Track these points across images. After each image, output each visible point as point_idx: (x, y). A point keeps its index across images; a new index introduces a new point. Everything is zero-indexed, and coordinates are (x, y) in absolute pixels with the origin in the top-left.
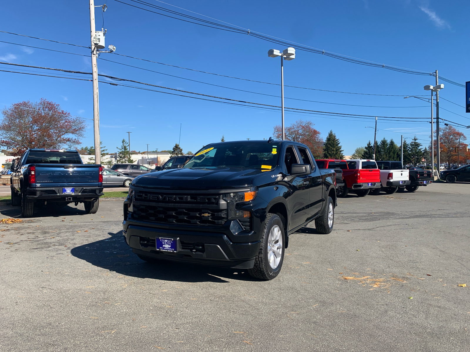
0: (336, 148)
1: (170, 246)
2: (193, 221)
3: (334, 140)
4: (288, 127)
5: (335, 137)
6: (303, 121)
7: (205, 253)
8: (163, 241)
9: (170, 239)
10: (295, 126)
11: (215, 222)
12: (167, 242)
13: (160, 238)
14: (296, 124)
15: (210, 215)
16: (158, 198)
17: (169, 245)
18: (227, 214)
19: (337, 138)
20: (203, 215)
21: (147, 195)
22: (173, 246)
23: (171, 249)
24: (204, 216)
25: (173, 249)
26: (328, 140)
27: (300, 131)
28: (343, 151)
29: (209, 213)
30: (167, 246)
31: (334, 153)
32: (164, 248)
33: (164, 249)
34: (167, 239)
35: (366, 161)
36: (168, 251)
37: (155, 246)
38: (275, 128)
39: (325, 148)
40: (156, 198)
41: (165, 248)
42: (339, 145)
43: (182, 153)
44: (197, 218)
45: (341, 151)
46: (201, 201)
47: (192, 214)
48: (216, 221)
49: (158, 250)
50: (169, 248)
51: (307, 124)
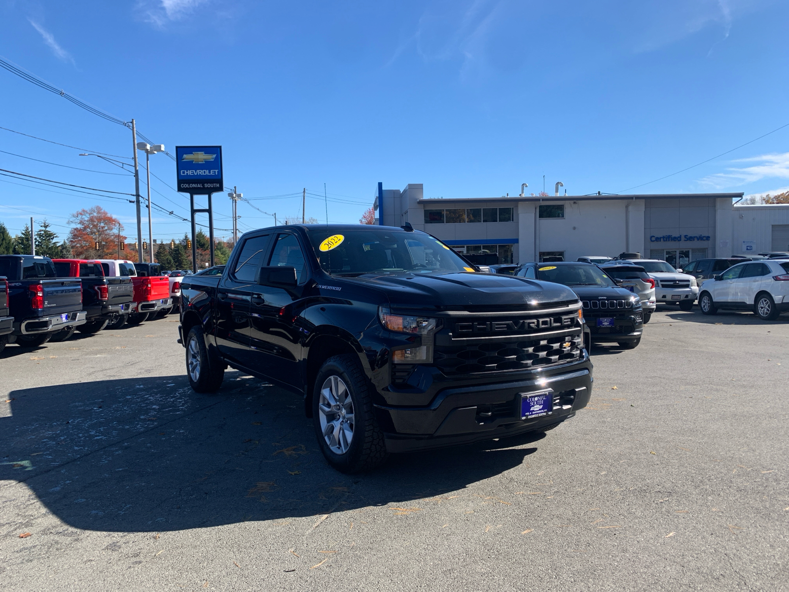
1: (542, 406)
2: (554, 358)
7: (573, 404)
8: (532, 400)
9: (543, 393)
11: (574, 355)
12: (537, 401)
13: (528, 396)
15: (570, 344)
16: (510, 327)
20: (564, 345)
24: (565, 348)
25: (545, 410)
29: (569, 342)
34: (537, 396)
36: (540, 415)
40: (506, 328)
41: (533, 413)
49: (525, 418)
50: (540, 410)
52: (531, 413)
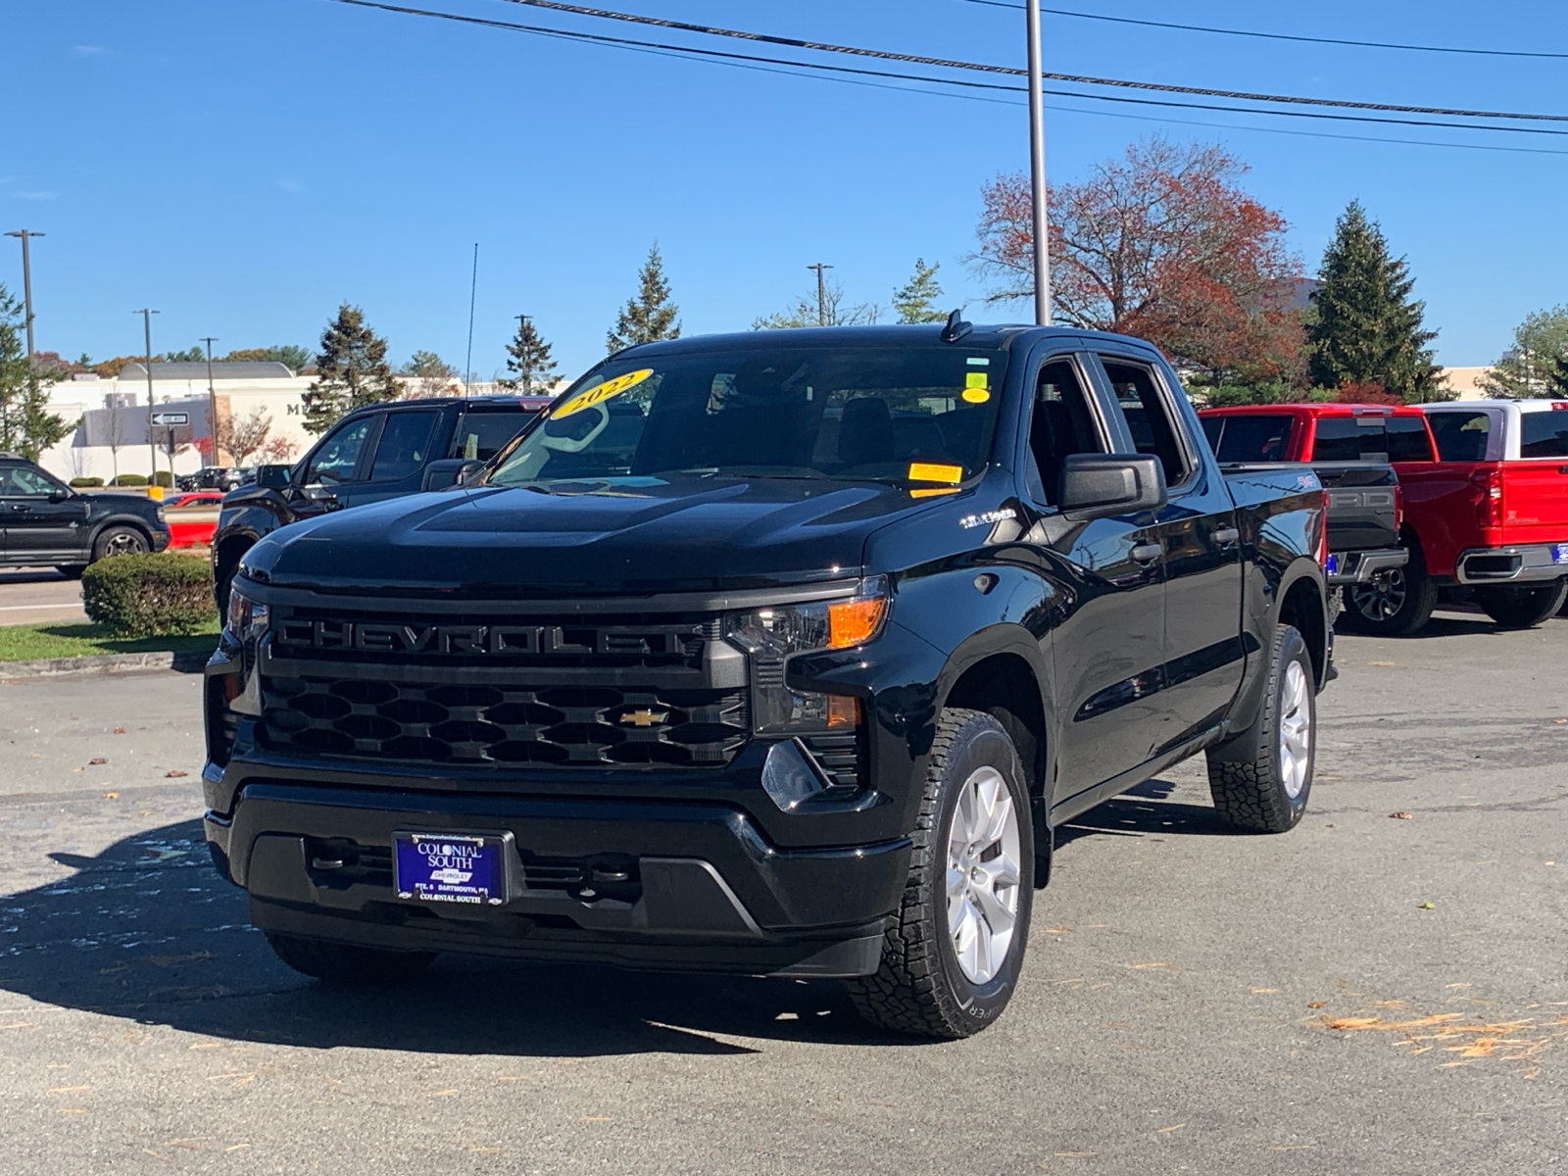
0: (1389, 320)
1: (470, 875)
2: (576, 750)
3: (1375, 266)
4: (1075, 184)
5: (1376, 246)
6: (1171, 143)
7: (642, 902)
8: (432, 849)
9: (468, 839)
10: (1118, 180)
11: (688, 752)
12: (450, 858)
13: (416, 838)
14: (1127, 166)
15: (661, 718)
16: (398, 641)
17: (461, 870)
18: (747, 712)
19: (1392, 253)
20: (626, 718)
21: (339, 628)
22: (485, 873)
23: (474, 890)
24: (632, 725)
25: (481, 890)
26: (1338, 264)
27: (1156, 214)
28: (1432, 336)
29: (657, 710)
30: (451, 875)
31: (1371, 355)
32: (436, 887)
33: (436, 891)
34: (450, 843)
35: (1549, 408)
36: (459, 899)
37: (388, 881)
38: (992, 197)
39: (1315, 320)
40: (388, 643)
41: (440, 888)
42: (1409, 299)
43: (383, 369)
44: (598, 734)
45: (1417, 341)
46: (618, 650)
47: (572, 715)
48: (692, 747)
49: (409, 895)
50: (462, 884)
51: (1197, 167)
52: (432, 887)
